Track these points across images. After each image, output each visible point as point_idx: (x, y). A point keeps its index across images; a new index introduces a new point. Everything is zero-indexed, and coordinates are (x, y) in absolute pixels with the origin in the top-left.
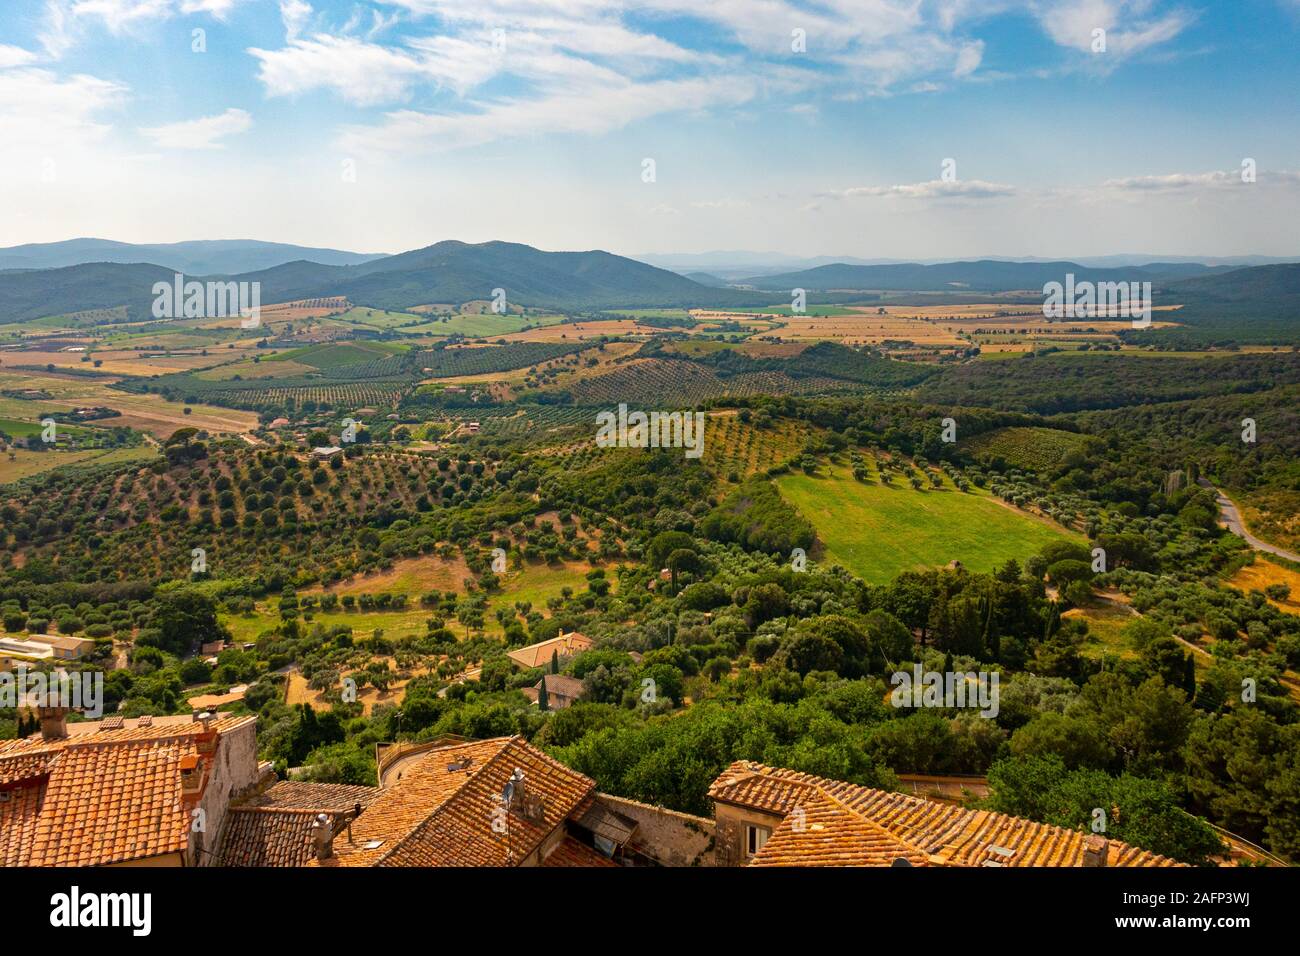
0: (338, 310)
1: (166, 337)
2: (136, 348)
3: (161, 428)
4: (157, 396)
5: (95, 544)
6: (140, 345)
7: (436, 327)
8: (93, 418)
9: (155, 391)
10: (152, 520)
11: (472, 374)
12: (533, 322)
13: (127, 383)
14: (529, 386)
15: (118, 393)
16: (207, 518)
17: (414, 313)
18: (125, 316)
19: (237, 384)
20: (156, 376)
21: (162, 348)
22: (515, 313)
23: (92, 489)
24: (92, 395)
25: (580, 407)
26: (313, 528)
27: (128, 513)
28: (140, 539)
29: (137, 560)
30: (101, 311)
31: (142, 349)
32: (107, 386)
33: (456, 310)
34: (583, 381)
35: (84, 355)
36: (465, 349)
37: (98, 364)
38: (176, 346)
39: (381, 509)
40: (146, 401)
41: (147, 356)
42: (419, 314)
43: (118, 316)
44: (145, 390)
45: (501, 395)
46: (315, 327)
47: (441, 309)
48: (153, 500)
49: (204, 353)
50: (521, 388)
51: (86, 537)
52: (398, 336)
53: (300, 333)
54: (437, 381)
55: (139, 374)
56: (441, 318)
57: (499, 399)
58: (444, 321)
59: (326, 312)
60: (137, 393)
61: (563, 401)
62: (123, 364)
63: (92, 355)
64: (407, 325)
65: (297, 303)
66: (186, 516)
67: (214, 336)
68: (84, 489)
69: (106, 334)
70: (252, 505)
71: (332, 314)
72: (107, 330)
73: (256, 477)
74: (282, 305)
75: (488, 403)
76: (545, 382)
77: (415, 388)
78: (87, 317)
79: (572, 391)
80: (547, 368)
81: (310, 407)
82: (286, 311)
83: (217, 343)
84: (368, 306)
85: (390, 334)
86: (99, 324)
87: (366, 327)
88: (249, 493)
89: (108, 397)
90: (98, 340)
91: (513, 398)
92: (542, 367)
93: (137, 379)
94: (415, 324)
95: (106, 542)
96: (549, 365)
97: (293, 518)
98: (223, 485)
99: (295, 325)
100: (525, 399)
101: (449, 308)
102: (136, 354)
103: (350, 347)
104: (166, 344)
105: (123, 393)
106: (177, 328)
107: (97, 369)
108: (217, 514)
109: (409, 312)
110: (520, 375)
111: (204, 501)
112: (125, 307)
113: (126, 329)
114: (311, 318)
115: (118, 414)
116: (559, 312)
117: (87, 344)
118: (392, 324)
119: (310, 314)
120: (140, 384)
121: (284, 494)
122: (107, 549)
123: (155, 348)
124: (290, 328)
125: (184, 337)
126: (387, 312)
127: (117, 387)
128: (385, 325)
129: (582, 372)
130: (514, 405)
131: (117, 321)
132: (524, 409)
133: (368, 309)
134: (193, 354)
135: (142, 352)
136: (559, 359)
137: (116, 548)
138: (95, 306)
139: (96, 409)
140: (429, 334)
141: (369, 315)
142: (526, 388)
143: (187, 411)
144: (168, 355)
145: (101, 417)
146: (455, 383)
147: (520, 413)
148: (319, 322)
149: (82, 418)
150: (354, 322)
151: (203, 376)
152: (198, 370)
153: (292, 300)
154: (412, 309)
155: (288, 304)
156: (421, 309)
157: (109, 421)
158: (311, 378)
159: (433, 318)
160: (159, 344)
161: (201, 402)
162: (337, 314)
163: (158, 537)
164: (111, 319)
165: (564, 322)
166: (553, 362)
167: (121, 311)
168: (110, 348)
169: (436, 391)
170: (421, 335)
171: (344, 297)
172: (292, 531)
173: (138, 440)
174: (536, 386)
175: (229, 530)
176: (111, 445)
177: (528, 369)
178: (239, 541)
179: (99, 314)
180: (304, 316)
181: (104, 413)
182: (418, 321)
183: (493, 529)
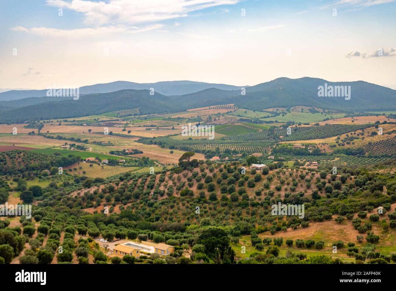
0: (231, 110)
1: (156, 121)
2: (144, 126)
3: (161, 159)
4: (156, 146)
5: (151, 205)
6: (146, 125)
7: (280, 118)
8: (131, 154)
9: (155, 143)
10: (175, 195)
11: (304, 140)
12: (329, 116)
13: (142, 140)
14: (339, 145)
15: (139, 144)
16: (202, 196)
17: (267, 112)
18: (138, 112)
19: (190, 141)
20: (155, 138)
21: (155, 126)
22: (318, 112)
23: (146, 180)
24: (129, 145)
25: (370, 157)
26: (258, 204)
27: (164, 191)
28: (171, 204)
29: (171, 214)
30: (129, 110)
31: (146, 126)
32: (135, 141)
33: (288, 110)
34: (369, 143)
35: (123, 128)
36: (299, 128)
37: (129, 132)
38: (161, 125)
39: (293, 196)
40: (152, 148)
41: (149, 129)
42: (270, 112)
43: (135, 112)
44: (151, 143)
45: (324, 150)
46: (221, 117)
47: (281, 110)
48: (175, 186)
49: (173, 129)
50: (335, 146)
51: (147, 202)
52: (261, 122)
53: (215, 120)
54: (288, 142)
55: (148, 136)
56: (281, 115)
57: (323, 152)
58: (283, 116)
59: (225, 111)
60: (148, 144)
61: (360, 153)
62: (139, 133)
63: (126, 129)
64: (265, 117)
65: (212, 107)
66: (192, 194)
67: (177, 121)
68: (142, 180)
69: (131, 120)
70: (224, 191)
71: (228, 112)
72: (131, 118)
73: (225, 177)
74: (205, 108)
75: (317, 153)
76: (348, 143)
77: (278, 145)
78: (123, 113)
79: (364, 148)
80: (346, 137)
81: (228, 152)
82: (207, 111)
83: (178, 124)
84: (245, 108)
85: (257, 121)
86: (128, 116)
87: (245, 118)
88: (222, 185)
89: (136, 146)
90: (128, 122)
91: (331, 151)
92: (343, 137)
93: (147, 138)
94: (268, 117)
95: (155, 205)
96: (347, 135)
97: (246, 198)
98: (208, 180)
99: (212, 117)
100: (338, 152)
101: (285, 109)
102: (145, 128)
103: (241, 126)
104: (157, 124)
105: (142, 144)
106: (160, 117)
107: (129, 134)
108: (207, 194)
109: (265, 112)
110: (332, 140)
111: (200, 187)
112: (138, 109)
113: (139, 118)
114: (219, 113)
115: (142, 152)
116: (342, 112)
117: (124, 124)
118: (257, 117)
119: (219, 112)
120: (149, 141)
121: (240, 186)
122: (156, 208)
123: (152, 126)
124: (210, 118)
125: (164, 122)
126: (254, 111)
127: (139, 141)
128: (254, 117)
129: (368, 139)
130: (332, 154)
131: (135, 115)
132: (338, 157)
133: (246, 110)
134: (168, 129)
135: (147, 128)
136: (353, 133)
137: (160, 208)
138: (126, 108)
139: (132, 150)
140: (276, 122)
141: (246, 112)
142: (338, 146)
143: (172, 152)
144: (158, 129)
145: (135, 153)
146: (298, 144)
147: (336, 159)
148: (223, 115)
149: (127, 154)
150: (239, 116)
151: (174, 138)
152: (172, 136)
153: (210, 106)
154: (266, 110)
155: (208, 108)
156: (271, 110)
157: (138, 155)
158: (224, 140)
159: (277, 114)
160: (154, 124)
161: (176, 149)
162: (231, 112)
163: (180, 203)
164: (133, 114)
165: (346, 117)
166: (349, 134)
167: (137, 110)
168: (133, 126)
169: (289, 147)
170: (273, 122)
171: (233, 104)
172: (247, 205)
173: (152, 164)
174: (343, 145)
175: (214, 202)
176: (142, 165)
177: (336, 137)
178: (219, 208)
179: (128, 111)
180: (216, 112)
181: (136, 152)
182: (270, 115)
183: (366, 210)
